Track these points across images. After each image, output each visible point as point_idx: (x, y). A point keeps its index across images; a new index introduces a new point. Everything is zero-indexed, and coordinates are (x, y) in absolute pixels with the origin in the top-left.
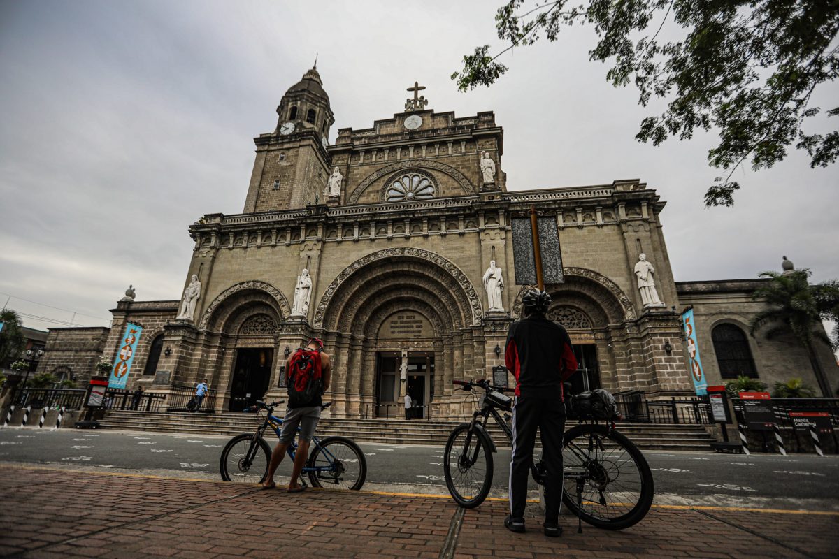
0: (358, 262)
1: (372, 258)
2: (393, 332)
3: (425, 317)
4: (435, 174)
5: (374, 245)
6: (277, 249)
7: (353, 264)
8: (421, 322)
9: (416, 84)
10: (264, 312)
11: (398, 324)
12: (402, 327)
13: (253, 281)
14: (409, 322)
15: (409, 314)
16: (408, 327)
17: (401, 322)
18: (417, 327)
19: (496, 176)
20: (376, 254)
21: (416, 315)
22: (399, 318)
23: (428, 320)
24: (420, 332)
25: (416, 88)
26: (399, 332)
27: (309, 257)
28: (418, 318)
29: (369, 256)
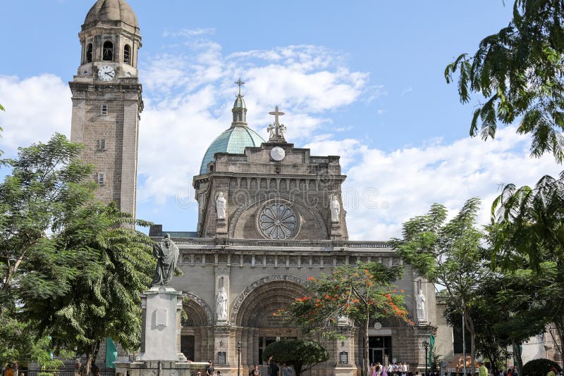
0: (256, 283)
1: (265, 281)
2: (270, 324)
5: (265, 271)
6: (195, 268)
7: (252, 284)
9: (277, 108)
11: (273, 319)
12: (276, 321)
14: (280, 317)
16: (279, 320)
17: (275, 317)
19: (340, 216)
20: (268, 278)
25: (277, 113)
26: (274, 324)
27: (222, 278)
29: (263, 279)
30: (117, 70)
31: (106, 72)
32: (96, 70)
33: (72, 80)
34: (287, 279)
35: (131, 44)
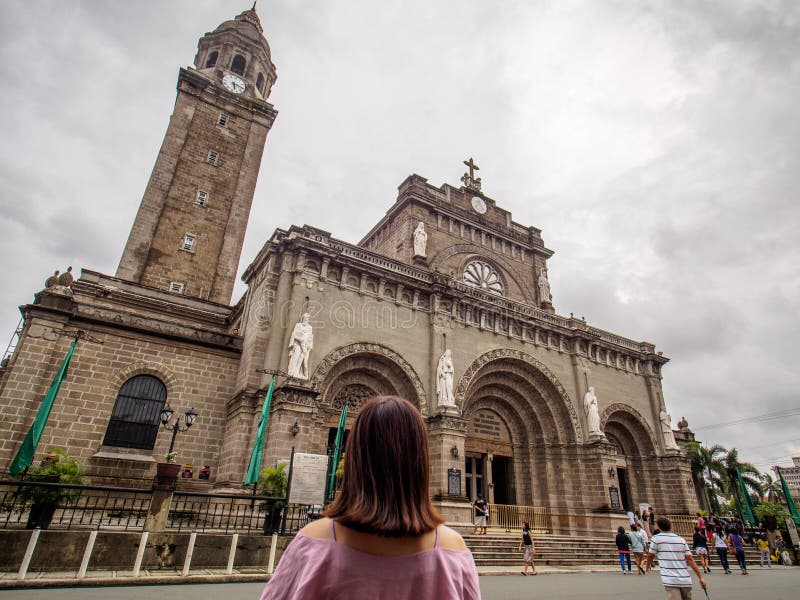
0: (487, 354)
1: (499, 355)
2: (476, 431)
3: (504, 420)
4: (504, 272)
5: (498, 340)
6: (401, 309)
7: (482, 356)
8: (498, 424)
9: (471, 160)
10: (367, 384)
11: (480, 423)
12: (483, 427)
13: (379, 345)
14: (487, 422)
15: (491, 414)
16: (487, 427)
17: (483, 421)
18: (497, 429)
20: (501, 351)
21: (495, 416)
22: (482, 416)
23: (506, 424)
24: (498, 434)
25: (470, 164)
26: (482, 432)
27: (444, 335)
28: (497, 419)
29: (495, 351)
30: (248, 88)
31: (233, 83)
32: (220, 75)
33: (186, 69)
34: (525, 359)
35: (265, 77)
